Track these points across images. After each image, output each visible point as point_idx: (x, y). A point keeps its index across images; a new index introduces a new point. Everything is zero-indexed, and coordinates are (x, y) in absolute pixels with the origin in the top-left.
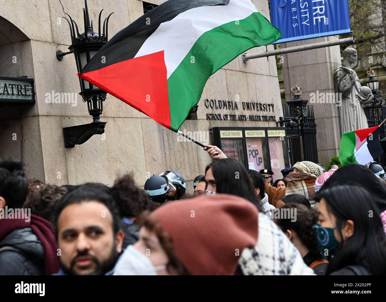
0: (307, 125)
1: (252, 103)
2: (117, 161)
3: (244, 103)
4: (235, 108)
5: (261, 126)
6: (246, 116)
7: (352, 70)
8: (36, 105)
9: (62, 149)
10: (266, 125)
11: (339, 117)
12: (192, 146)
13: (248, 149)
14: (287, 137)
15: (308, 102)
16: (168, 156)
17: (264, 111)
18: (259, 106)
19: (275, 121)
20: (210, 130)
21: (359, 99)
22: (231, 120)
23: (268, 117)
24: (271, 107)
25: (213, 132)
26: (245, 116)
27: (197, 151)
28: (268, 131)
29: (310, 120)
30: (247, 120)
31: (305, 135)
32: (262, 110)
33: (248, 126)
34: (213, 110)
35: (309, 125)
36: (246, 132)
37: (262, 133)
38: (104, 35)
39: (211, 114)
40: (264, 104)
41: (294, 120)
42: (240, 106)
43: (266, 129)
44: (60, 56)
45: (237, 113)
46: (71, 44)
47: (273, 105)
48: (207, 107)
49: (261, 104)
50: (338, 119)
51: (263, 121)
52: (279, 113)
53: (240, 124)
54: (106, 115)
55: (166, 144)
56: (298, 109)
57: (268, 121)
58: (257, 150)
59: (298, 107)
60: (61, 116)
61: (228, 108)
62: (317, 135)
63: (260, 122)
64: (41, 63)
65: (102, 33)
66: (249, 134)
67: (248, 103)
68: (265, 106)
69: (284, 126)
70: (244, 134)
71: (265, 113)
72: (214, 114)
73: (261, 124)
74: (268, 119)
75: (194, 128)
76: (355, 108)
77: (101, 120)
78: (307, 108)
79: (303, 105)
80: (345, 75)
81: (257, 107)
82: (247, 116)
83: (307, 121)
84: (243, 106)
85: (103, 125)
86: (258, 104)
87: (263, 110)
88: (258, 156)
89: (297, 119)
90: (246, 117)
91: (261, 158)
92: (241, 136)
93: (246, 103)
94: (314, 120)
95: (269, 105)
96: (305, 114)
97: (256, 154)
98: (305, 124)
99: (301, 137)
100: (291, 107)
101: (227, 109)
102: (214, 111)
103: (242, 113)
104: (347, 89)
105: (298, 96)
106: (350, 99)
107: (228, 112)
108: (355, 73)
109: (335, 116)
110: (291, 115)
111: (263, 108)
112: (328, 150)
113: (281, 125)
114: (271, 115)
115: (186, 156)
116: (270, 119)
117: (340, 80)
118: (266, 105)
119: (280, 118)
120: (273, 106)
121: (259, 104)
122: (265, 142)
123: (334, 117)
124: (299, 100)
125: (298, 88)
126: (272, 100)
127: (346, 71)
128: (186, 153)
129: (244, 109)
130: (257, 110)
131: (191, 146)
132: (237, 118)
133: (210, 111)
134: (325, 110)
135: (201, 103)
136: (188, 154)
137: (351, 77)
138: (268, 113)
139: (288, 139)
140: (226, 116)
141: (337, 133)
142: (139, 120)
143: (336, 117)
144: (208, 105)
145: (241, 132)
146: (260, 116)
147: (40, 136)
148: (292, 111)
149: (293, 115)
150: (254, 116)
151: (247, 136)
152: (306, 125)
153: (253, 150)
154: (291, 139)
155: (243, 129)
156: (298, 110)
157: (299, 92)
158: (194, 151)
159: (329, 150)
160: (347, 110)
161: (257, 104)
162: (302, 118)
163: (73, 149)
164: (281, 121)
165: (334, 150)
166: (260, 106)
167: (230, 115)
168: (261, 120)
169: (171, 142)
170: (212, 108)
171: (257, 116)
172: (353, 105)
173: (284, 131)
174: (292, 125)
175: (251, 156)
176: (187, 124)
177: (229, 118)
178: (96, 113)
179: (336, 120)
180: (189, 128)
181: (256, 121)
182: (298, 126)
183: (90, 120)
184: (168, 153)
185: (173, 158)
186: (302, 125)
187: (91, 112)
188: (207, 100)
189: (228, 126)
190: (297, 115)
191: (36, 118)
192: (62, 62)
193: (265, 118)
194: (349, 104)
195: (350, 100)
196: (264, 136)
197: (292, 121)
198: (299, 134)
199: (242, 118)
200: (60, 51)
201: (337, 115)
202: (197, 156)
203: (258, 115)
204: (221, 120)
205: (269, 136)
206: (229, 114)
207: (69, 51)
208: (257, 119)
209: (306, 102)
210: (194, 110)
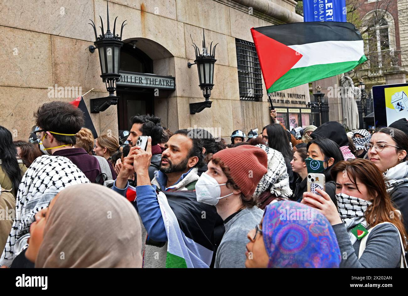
1: (293, 94)
2: (217, 122)
4: (284, 96)
5: (298, 107)
7: (350, 78)
8: (175, 91)
9: (189, 114)
10: (300, 106)
11: (342, 103)
13: (290, 119)
14: (312, 113)
16: (246, 121)
19: (305, 104)
20: (269, 107)
24: (304, 97)
26: (289, 101)
27: (262, 119)
28: (301, 110)
29: (326, 105)
30: (290, 103)
31: (322, 113)
33: (290, 106)
35: (325, 107)
36: (289, 110)
38: (213, 55)
40: (300, 95)
41: (316, 104)
42: (286, 95)
43: (300, 108)
44: (189, 66)
45: (285, 99)
46: (195, 59)
47: (305, 95)
49: (298, 95)
50: (341, 104)
52: (308, 100)
53: (286, 105)
54: (213, 97)
55: (245, 114)
57: (302, 104)
58: (295, 120)
59: (319, 97)
60: (189, 97)
61: (280, 96)
62: (329, 113)
64: (179, 69)
65: (212, 54)
66: (290, 111)
69: (311, 107)
70: (288, 111)
71: (300, 100)
73: (298, 106)
75: (261, 106)
77: (210, 100)
78: (324, 98)
79: (322, 96)
80: (345, 81)
82: (290, 101)
83: (324, 105)
84: (288, 95)
85: (210, 103)
88: (295, 123)
89: (318, 104)
91: (297, 124)
92: (286, 112)
93: (290, 94)
94: (328, 105)
95: (303, 96)
96: (323, 101)
97: (294, 122)
98: (323, 107)
99: (320, 113)
100: (315, 97)
103: (287, 99)
105: (319, 91)
108: (351, 80)
110: (315, 101)
111: (299, 97)
113: (309, 107)
114: (303, 101)
115: (256, 121)
117: (343, 83)
119: (309, 103)
122: (300, 115)
123: (339, 103)
124: (320, 93)
125: (320, 87)
126: (305, 92)
127: (347, 79)
128: (256, 120)
129: (289, 97)
130: (296, 98)
132: (284, 102)
134: (334, 99)
135: (265, 93)
136: (257, 120)
137: (349, 82)
139: (313, 115)
140: (279, 100)
141: (340, 112)
142: (231, 101)
145: (286, 109)
147: (177, 107)
148: (316, 99)
150: (294, 101)
151: (289, 112)
153: (293, 120)
155: (288, 108)
156: (319, 99)
157: (320, 89)
161: (296, 95)
162: (321, 103)
163: (194, 115)
164: (309, 105)
169: (247, 113)
170: (271, 96)
173: (310, 110)
174: (315, 107)
175: (292, 123)
176: (256, 104)
177: (280, 102)
178: (207, 96)
180: (258, 106)
182: (319, 108)
183: (204, 100)
184: (245, 119)
185: (248, 122)
186: (321, 107)
187: (205, 96)
189: (279, 106)
190: (318, 101)
191: (175, 98)
192: (191, 69)
193: (300, 103)
196: (299, 112)
199: (287, 102)
200: (190, 63)
201: (341, 102)
203: (296, 101)
204: (276, 102)
205: (302, 112)
206: (280, 99)
207: (194, 63)
208: (296, 103)
209: (324, 95)
210: (261, 97)
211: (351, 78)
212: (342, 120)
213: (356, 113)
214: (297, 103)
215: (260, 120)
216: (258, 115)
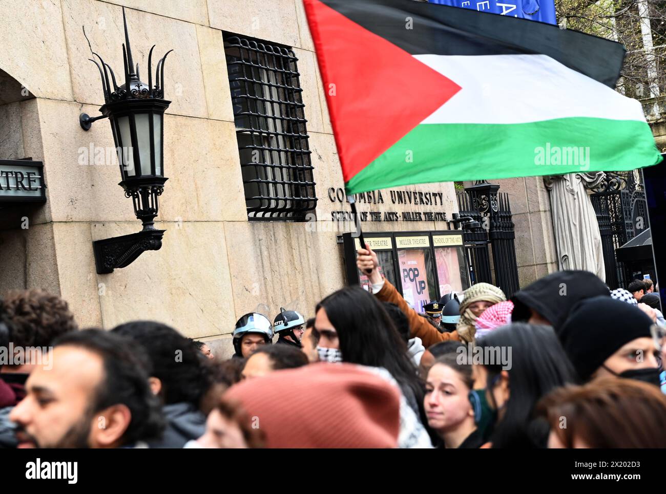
0: (500, 226)
1: (407, 192)
2: (184, 293)
3: (394, 191)
4: (379, 201)
5: (422, 230)
6: (397, 213)
8: (47, 206)
10: (430, 227)
11: (551, 211)
12: (309, 265)
13: (402, 267)
14: (466, 246)
15: (499, 188)
16: (269, 283)
17: (427, 204)
18: (418, 196)
19: (445, 221)
20: (339, 237)
21: (581, 181)
22: (372, 221)
23: (433, 215)
24: (438, 198)
25: (343, 241)
26: (394, 214)
27: (318, 274)
28: (434, 237)
29: (504, 218)
30: (399, 220)
31: (495, 242)
32: (424, 204)
33: (400, 230)
34: (342, 205)
35: (502, 225)
36: (398, 239)
37: (424, 241)
38: (157, 87)
40: (427, 193)
41: (475, 218)
42: (387, 197)
43: (430, 234)
44: (86, 123)
45: (383, 209)
46: (103, 103)
47: (442, 194)
48: (332, 201)
49: (421, 193)
50: (548, 214)
51: (426, 221)
52: (451, 207)
53: (387, 227)
55: (267, 263)
56: (484, 199)
57: (434, 220)
58: (416, 269)
59: (483, 197)
60: (90, 223)
61: (367, 201)
62: (516, 242)
63: (420, 223)
66: (402, 242)
67: (401, 192)
68: (428, 196)
69: (460, 229)
70: (394, 243)
71: (428, 208)
72: (344, 211)
73: (422, 226)
74: (433, 217)
75: (312, 236)
76: (576, 197)
77: (157, 227)
78: (498, 199)
79: (491, 192)
81: (415, 198)
82: (399, 214)
83: (498, 220)
84: (392, 197)
85: (159, 234)
86: (416, 193)
88: (418, 279)
89: (482, 216)
90: (398, 215)
91: (423, 282)
92: (390, 246)
93: (397, 192)
94: (510, 217)
95: (435, 195)
96: (496, 208)
97: (416, 276)
98: (495, 224)
99: (490, 245)
100: (473, 197)
101: (365, 202)
102: (343, 206)
103: (390, 208)
106: (567, 181)
107: (368, 208)
110: (473, 210)
111: (425, 200)
112: (534, 265)
113: (456, 227)
114: (438, 211)
115: (300, 281)
116: (436, 218)
118: (430, 194)
119: (454, 215)
120: (440, 195)
121: (418, 194)
123: (543, 211)
124: (485, 184)
126: (440, 185)
128: (299, 277)
129: (394, 203)
130: (416, 204)
131: (307, 266)
132: (382, 217)
133: (337, 206)
134: (528, 200)
135: (323, 194)
136: (303, 278)
138: (434, 208)
139: (469, 250)
141: (549, 237)
142: (220, 224)
143: (545, 211)
144: (335, 197)
145: (389, 240)
146: (420, 213)
147: (55, 255)
148: (473, 203)
149: (476, 210)
150: (411, 214)
151: (399, 246)
152: (496, 225)
153: (410, 269)
154: (473, 249)
155: (393, 235)
156: (484, 202)
158: (312, 274)
159: (536, 265)
160: (563, 200)
161: (415, 193)
162: (491, 214)
164: (456, 221)
165: (544, 265)
166: (420, 195)
167: (371, 213)
168: (421, 220)
169: (274, 259)
170: (341, 201)
171: (416, 213)
172: (572, 192)
173: (460, 236)
174: (472, 226)
175: (407, 279)
176: (299, 229)
177: (369, 217)
178: (147, 215)
179: (546, 215)
180: (303, 236)
181: (413, 221)
182: (484, 228)
183: (138, 227)
184: (269, 278)
185: (278, 286)
186: (490, 226)
187: (140, 214)
188: (333, 189)
189: (368, 231)
190: (482, 210)
191: (48, 226)
192: (90, 133)
193: (429, 217)
194: (567, 189)
195: (568, 183)
196: (427, 245)
197: (473, 220)
198: (486, 240)
199: (391, 217)
200: (86, 116)
201: (548, 208)
202: (317, 281)
203: (417, 212)
205: (435, 245)
206: (369, 211)
207: (101, 114)
208: (416, 217)
209: (497, 188)
210: (311, 206)
215: (314, 277)
216: (305, 261)
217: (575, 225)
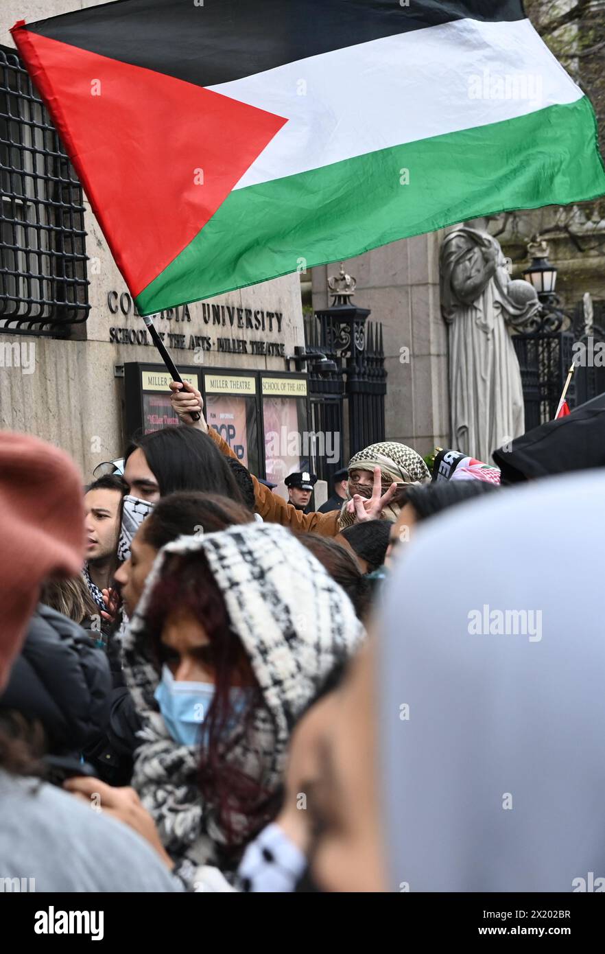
0: (365, 373)
1: (228, 308)
3: (208, 305)
4: (183, 317)
5: (246, 367)
6: (210, 338)
7: (490, 238)
10: (259, 364)
11: (448, 356)
12: (69, 407)
14: (311, 399)
15: (370, 313)
17: (257, 328)
18: (243, 315)
19: (282, 356)
20: (118, 368)
21: (502, 312)
22: (171, 347)
23: (265, 345)
24: (274, 320)
25: (123, 375)
26: (206, 339)
27: (82, 421)
28: (264, 380)
29: (372, 362)
30: (212, 349)
31: (355, 397)
32: (252, 327)
33: (213, 365)
34: (127, 319)
35: (367, 372)
36: (208, 379)
37: (247, 385)
39: (123, 329)
40: (258, 312)
41: (330, 357)
42: (196, 314)
43: (259, 375)
45: (189, 330)
47: (281, 315)
48: (113, 312)
49: (250, 311)
50: (443, 360)
51: (252, 354)
52: (294, 337)
53: (193, 359)
55: (6, 398)
56: (344, 330)
57: (265, 355)
58: (231, 427)
59: (343, 326)
61: (165, 315)
62: (388, 400)
63: (244, 357)
66: (214, 384)
67: (218, 306)
68: (259, 317)
69: (305, 371)
70: (202, 383)
71: (259, 335)
72: (129, 328)
73: (246, 362)
74: (264, 350)
75: (78, 363)
76: (490, 336)
78: (366, 330)
79: (355, 320)
80: (469, 251)
81: (240, 318)
82: (214, 340)
83: (363, 362)
84: (204, 313)
86: (242, 310)
87: (254, 326)
88: (234, 442)
89: (339, 355)
90: (211, 342)
91: (241, 447)
93: (213, 306)
94: (382, 360)
95: (270, 315)
96: (361, 345)
97: (230, 437)
98: (357, 370)
99: (346, 401)
100: (326, 325)
101: (162, 318)
102: (129, 322)
103: (200, 330)
104: (472, 284)
105: (346, 297)
106: (478, 312)
107: (166, 327)
108: (496, 244)
109: (436, 353)
110: (325, 345)
111: (254, 322)
112: (412, 437)
113: (298, 368)
114: (272, 341)
115: (54, 429)
116: (269, 351)
117: (457, 262)
118: (262, 313)
119: (297, 349)
120: (279, 317)
121: (244, 311)
122: (255, 405)
123: (434, 355)
124: (348, 307)
125: (347, 277)
126: (280, 301)
127: (475, 240)
128: (53, 423)
129: (206, 322)
130: (240, 327)
131: (66, 406)
132: (187, 342)
133: (119, 321)
134: (413, 337)
135: (99, 300)
136: (59, 426)
137: (486, 256)
138: (267, 336)
139: (313, 405)
141: (440, 396)
143: (438, 356)
144: (117, 307)
145: (194, 379)
146: (245, 342)
148: (327, 335)
149: (330, 345)
150: (231, 341)
151: (209, 389)
152: (360, 371)
153: (223, 426)
154: (319, 406)
155: (202, 372)
156: (343, 333)
157: (347, 286)
158: (73, 419)
159: (417, 437)
160: (469, 340)
161: (240, 310)
162: (352, 354)
164: (299, 357)
165: (427, 439)
166: (247, 314)
167: (169, 335)
168: (246, 352)
169: (17, 392)
170: (125, 313)
171: (239, 341)
172: (485, 328)
173: (304, 382)
174: (324, 368)
176: (59, 350)
177: (166, 341)
179: (439, 362)
180: (65, 362)
181: (234, 352)
182: (340, 374)
186: (350, 373)
188: (115, 294)
190: (339, 345)
193: (259, 349)
194: (476, 324)
195: (480, 314)
196: (252, 391)
197: (326, 359)
198: (341, 393)
199: (200, 343)
201: (443, 350)
202: (80, 432)
203: (241, 339)
204: (146, 344)
205: (265, 392)
206: (166, 332)
208: (238, 347)
209: (366, 313)
210: (80, 317)
211: (495, 236)
212: (445, 431)
213: (515, 404)
214: (245, 352)
215: (76, 425)
216: (63, 400)
217: (484, 381)
